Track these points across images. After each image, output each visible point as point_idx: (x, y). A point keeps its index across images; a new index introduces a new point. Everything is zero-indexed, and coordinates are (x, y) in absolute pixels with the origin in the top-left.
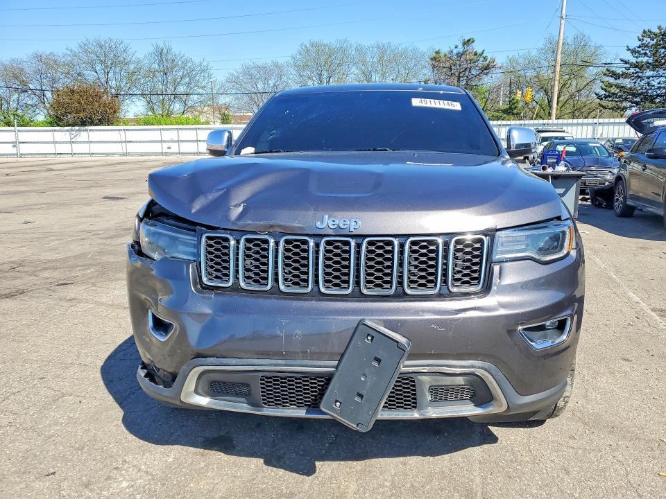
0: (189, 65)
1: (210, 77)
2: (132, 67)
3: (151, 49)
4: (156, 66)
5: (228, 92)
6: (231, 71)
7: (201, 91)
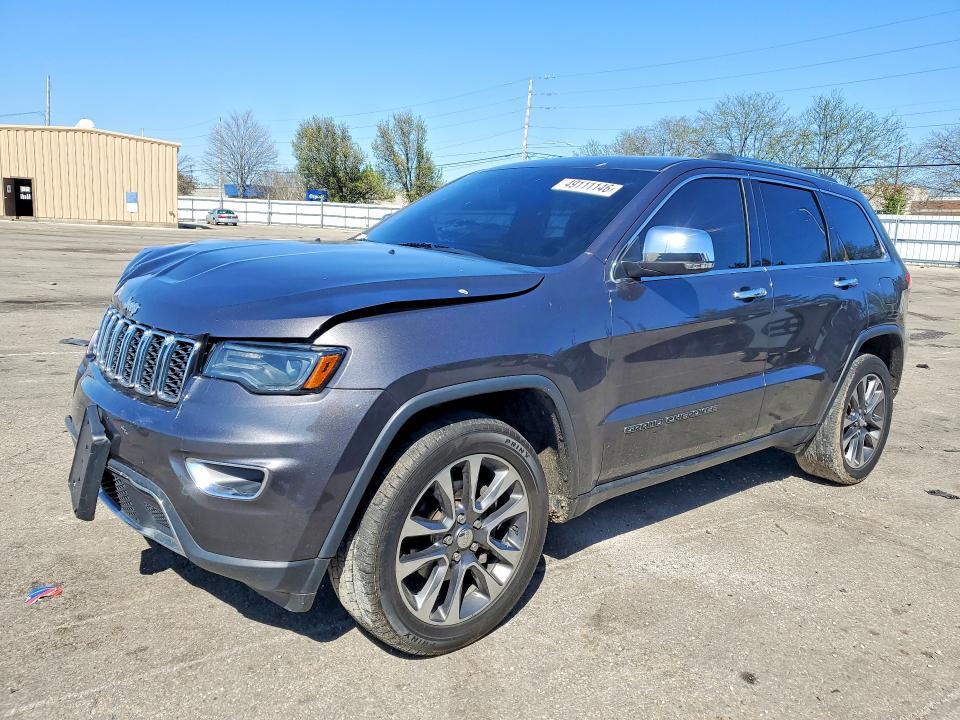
0: (867, 123)
1: (899, 138)
2: (779, 130)
3: (811, 104)
4: (814, 127)
5: (929, 163)
6: (937, 130)
7: (882, 163)
